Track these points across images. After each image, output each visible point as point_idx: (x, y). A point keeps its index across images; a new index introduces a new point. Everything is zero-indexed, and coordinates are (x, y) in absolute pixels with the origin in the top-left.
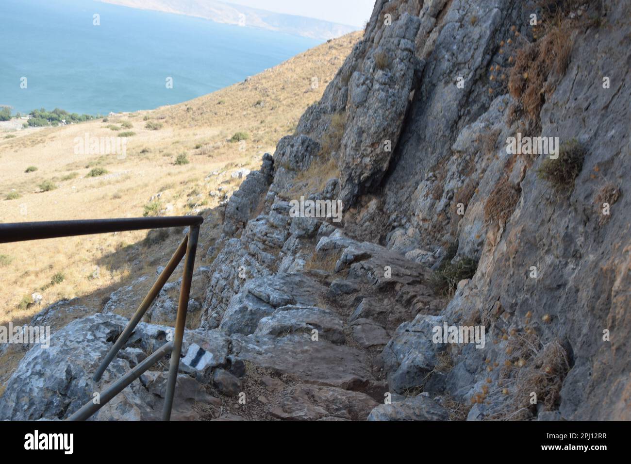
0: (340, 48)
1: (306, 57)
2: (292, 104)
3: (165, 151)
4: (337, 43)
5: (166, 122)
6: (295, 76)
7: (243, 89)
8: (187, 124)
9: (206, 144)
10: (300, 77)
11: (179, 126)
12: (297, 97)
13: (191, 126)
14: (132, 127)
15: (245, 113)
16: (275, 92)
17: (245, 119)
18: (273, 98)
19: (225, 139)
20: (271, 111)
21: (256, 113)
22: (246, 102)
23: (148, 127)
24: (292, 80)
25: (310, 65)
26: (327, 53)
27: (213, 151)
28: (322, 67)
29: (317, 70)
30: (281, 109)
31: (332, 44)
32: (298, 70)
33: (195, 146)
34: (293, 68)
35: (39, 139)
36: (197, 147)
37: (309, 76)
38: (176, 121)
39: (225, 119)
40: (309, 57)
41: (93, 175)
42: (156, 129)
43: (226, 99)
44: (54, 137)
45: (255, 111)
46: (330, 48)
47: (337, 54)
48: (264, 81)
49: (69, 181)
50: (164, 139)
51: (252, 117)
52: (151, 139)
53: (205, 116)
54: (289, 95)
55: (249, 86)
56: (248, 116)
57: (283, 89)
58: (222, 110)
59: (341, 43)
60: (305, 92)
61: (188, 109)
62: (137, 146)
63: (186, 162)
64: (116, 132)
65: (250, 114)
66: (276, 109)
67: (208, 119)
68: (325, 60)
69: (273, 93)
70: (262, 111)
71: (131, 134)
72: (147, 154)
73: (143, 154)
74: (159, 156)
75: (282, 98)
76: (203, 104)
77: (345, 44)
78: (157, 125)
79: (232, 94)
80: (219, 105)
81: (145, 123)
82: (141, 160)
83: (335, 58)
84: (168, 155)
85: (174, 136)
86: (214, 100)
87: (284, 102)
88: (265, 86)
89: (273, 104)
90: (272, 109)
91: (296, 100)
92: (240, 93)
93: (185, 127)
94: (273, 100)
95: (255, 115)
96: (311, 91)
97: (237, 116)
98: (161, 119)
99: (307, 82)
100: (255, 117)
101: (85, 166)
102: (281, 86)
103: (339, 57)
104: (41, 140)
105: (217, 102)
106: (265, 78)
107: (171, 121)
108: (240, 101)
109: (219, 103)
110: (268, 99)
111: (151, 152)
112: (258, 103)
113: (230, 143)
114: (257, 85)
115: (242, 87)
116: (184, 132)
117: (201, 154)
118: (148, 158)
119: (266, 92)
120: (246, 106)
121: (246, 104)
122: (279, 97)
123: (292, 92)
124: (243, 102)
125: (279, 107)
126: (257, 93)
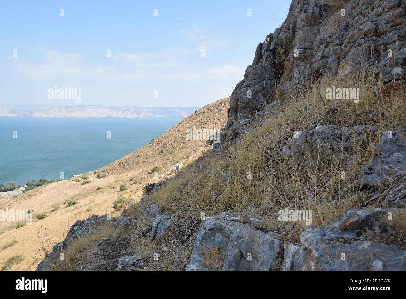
0: (203, 114)
1: (184, 122)
2: (182, 148)
3: (111, 186)
4: (200, 111)
5: (108, 173)
6: (180, 133)
7: (151, 146)
8: (120, 172)
9: (136, 178)
10: (184, 133)
11: (116, 174)
12: (184, 144)
13: (123, 172)
14: (88, 178)
15: (154, 159)
16: (170, 144)
17: (156, 162)
18: (170, 147)
19: (147, 172)
21: (161, 157)
22: (154, 153)
23: (98, 177)
24: (179, 136)
26: (196, 118)
27: (141, 181)
30: (176, 152)
31: (198, 112)
33: (129, 180)
34: (178, 129)
35: (33, 193)
36: (131, 181)
38: (114, 171)
39: (143, 164)
40: (186, 122)
41: (69, 206)
42: (102, 177)
43: (142, 153)
44: (42, 191)
45: (161, 156)
46: (197, 115)
47: (202, 117)
48: (162, 139)
49: (54, 212)
50: (109, 181)
51: (160, 160)
52: (101, 182)
53: (131, 165)
54: (178, 144)
55: (154, 144)
56: (157, 160)
58: (140, 160)
59: (203, 111)
61: (120, 163)
62: (93, 188)
63: (126, 189)
64: (79, 183)
65: (158, 159)
66: (173, 153)
67: (133, 167)
68: (196, 121)
69: (169, 145)
70: (165, 156)
71: (88, 182)
72: (100, 190)
73: (98, 190)
74: (108, 189)
75: (175, 146)
76: (128, 159)
77: (206, 111)
78: (103, 175)
79: (145, 150)
80: (138, 158)
81: (95, 175)
82: (98, 193)
83: (202, 119)
84: (114, 188)
85: (114, 179)
86: (135, 156)
87: (177, 148)
88: (164, 142)
89: (171, 150)
90: (170, 154)
92: (149, 149)
93: (120, 174)
97: (150, 161)
98: (105, 171)
100: (162, 159)
101: (63, 203)
102: (173, 140)
103: (204, 118)
104: (35, 194)
105: (137, 156)
106: (163, 138)
107: (111, 172)
108: (150, 153)
109: (138, 156)
110: (167, 149)
111: (102, 188)
112: (162, 152)
113: (150, 174)
114: (159, 142)
115: (150, 145)
116: (120, 176)
117: (134, 184)
118: (101, 192)
119: (165, 145)
120: (154, 155)
121: (154, 154)
122: (173, 146)
123: (180, 142)
124: (152, 153)
125: (175, 151)
126: (160, 146)
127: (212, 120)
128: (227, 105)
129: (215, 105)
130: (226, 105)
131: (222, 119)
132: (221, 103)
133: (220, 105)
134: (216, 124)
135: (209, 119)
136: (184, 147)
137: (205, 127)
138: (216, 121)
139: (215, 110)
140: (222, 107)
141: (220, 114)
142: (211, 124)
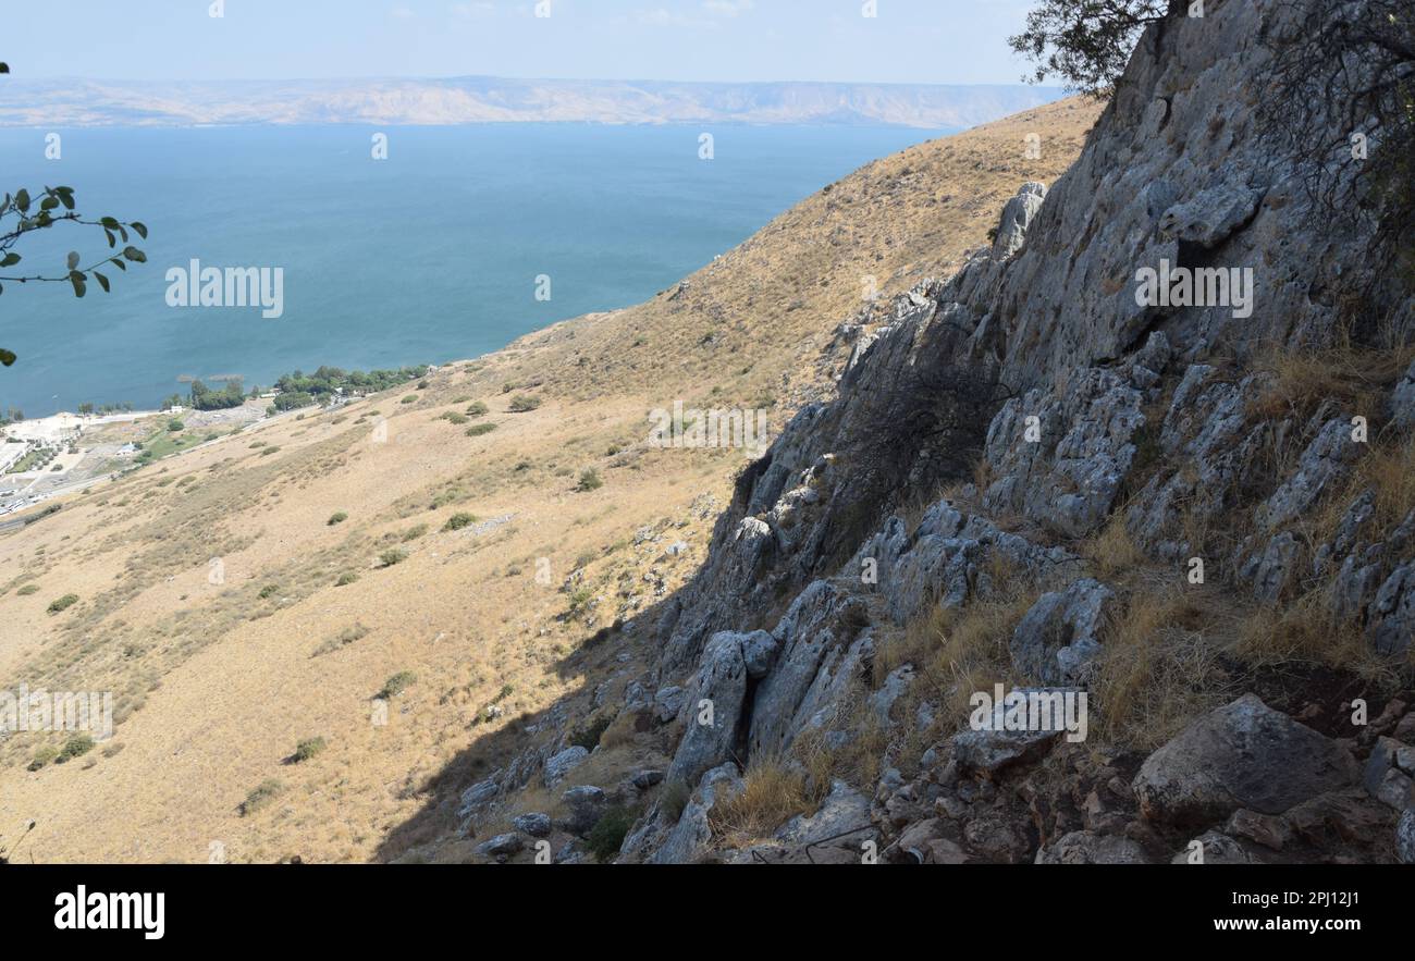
0: (846, 206)
1: (786, 230)
2: (768, 337)
3: (558, 465)
4: (841, 193)
6: (770, 277)
7: (678, 309)
8: (583, 393)
10: (779, 277)
12: (775, 322)
13: (591, 397)
14: (488, 409)
15: (686, 361)
16: (736, 312)
18: (734, 325)
20: (733, 355)
21: (705, 360)
22: (685, 337)
23: (515, 405)
24: (765, 285)
25: (794, 248)
26: (825, 219)
27: (638, 458)
28: (816, 252)
29: (807, 259)
30: (749, 349)
31: (832, 197)
32: (774, 261)
34: (765, 256)
36: (611, 452)
37: (794, 275)
39: (651, 376)
40: (793, 231)
41: (454, 528)
42: (529, 410)
43: (649, 333)
45: (704, 356)
46: (831, 206)
47: (843, 221)
48: (713, 290)
49: (418, 543)
50: (549, 433)
51: (700, 370)
52: (527, 433)
53: (615, 373)
54: (760, 318)
55: (686, 302)
56: (693, 367)
57: (750, 304)
58: (644, 357)
59: (849, 195)
60: (790, 310)
61: (582, 359)
62: (507, 456)
63: (597, 486)
64: (463, 428)
65: (695, 364)
66: (740, 350)
67: (621, 379)
68: (821, 234)
69: (733, 315)
70: (715, 356)
72: (529, 473)
73: (521, 473)
74: (549, 476)
75: (748, 324)
76: (609, 350)
78: (530, 400)
79: (658, 322)
80: (637, 349)
81: (508, 399)
82: (521, 485)
83: (840, 229)
84: (565, 473)
85: (566, 426)
86: (628, 340)
88: (717, 300)
89: (735, 339)
90: (732, 351)
91: (774, 326)
92: (672, 319)
94: (733, 329)
95: (704, 364)
96: (800, 307)
97: (673, 367)
98: (537, 382)
99: (790, 287)
100: (705, 368)
102: (745, 299)
103: (846, 228)
105: (633, 343)
106: (715, 283)
107: (553, 389)
108: (675, 335)
109: (638, 346)
110: (724, 328)
111: (534, 468)
112: (708, 338)
114: (702, 300)
115: (673, 304)
117: (618, 466)
118: (531, 482)
119: (720, 313)
120: (686, 346)
121: (687, 342)
122: (744, 323)
123: (765, 311)
124: (681, 337)
125: (745, 344)
126: (705, 316)
127: (869, 240)
128: (922, 185)
129: (888, 177)
130: (918, 186)
131: (899, 243)
132: (906, 172)
133: (903, 180)
134: (879, 258)
135: (861, 231)
136: (774, 331)
137: (843, 263)
138: (881, 244)
139: (885, 199)
140: (908, 191)
141: (898, 220)
142: (865, 254)
